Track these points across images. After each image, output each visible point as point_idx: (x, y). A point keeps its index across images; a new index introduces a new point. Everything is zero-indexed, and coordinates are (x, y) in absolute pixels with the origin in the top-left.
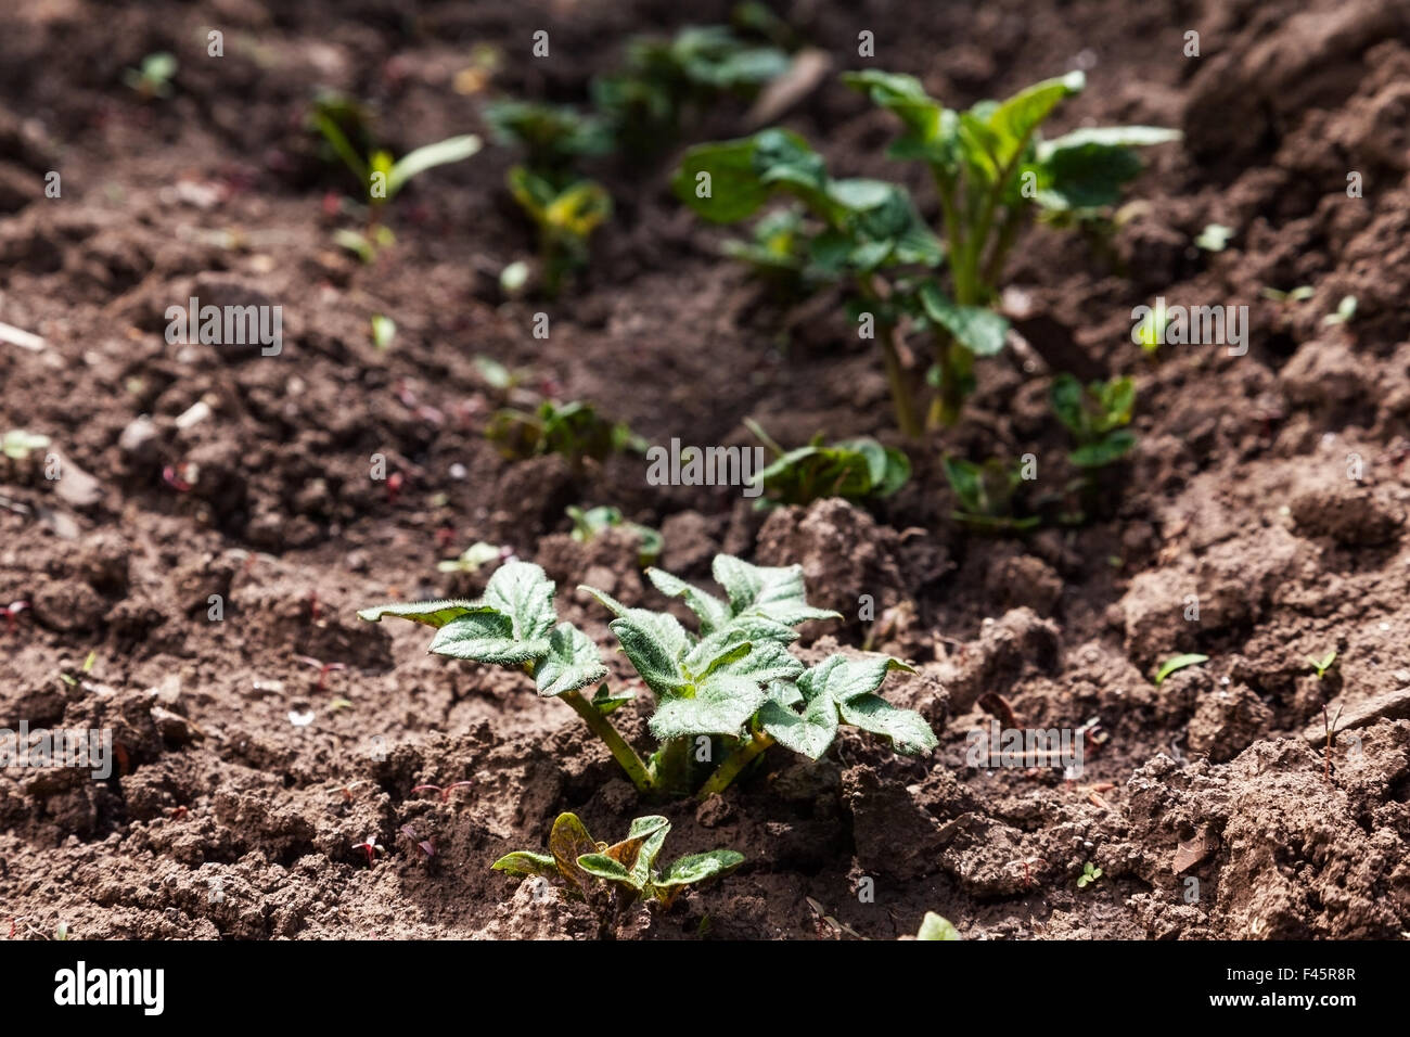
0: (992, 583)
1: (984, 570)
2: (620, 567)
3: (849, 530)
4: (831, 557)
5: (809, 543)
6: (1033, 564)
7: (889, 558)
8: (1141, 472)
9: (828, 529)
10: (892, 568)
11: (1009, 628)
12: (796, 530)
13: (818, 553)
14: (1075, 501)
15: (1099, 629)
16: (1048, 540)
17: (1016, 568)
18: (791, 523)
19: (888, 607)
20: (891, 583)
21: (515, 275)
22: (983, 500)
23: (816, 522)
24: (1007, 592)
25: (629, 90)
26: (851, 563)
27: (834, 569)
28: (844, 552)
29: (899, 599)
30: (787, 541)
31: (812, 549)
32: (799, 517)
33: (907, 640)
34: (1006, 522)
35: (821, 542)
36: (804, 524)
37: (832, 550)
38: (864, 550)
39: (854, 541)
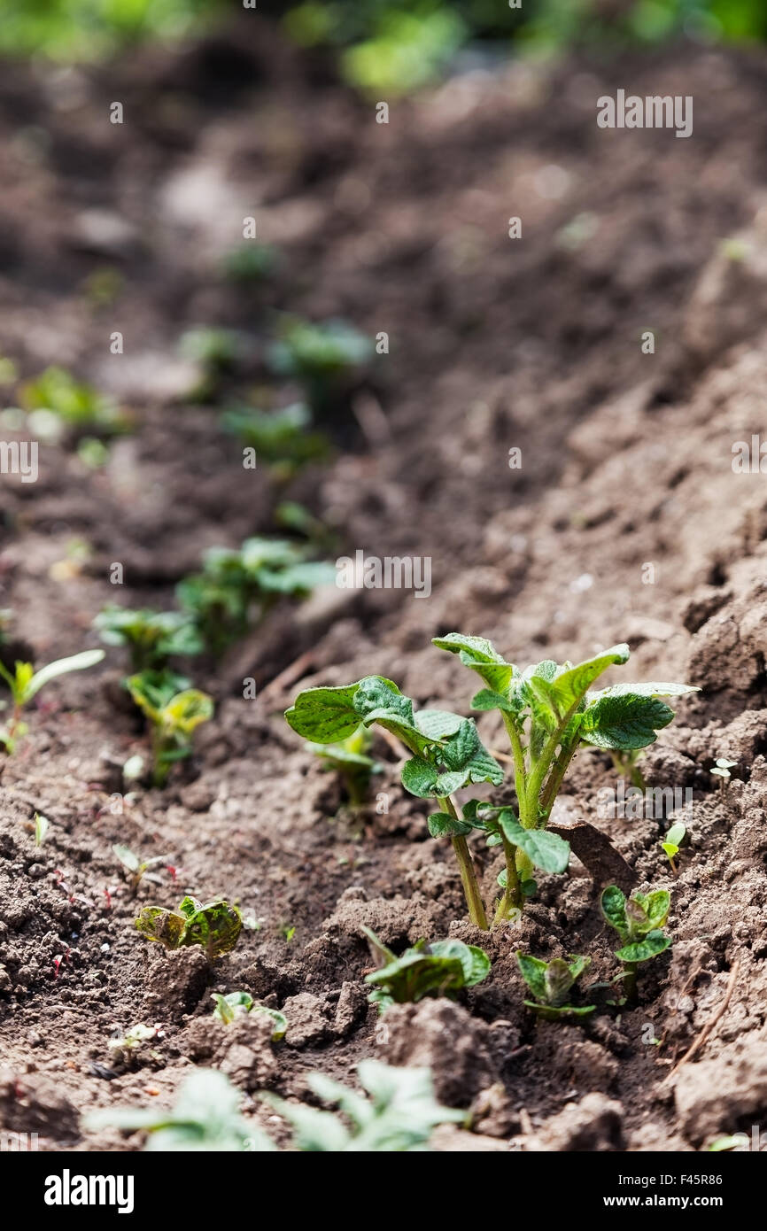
0: (559, 1061)
1: (552, 1051)
2: (257, 1046)
3: (453, 1026)
4: (440, 1049)
5: (421, 1036)
6: (594, 1048)
7: (483, 1047)
8: (675, 968)
9: (437, 1026)
10: (486, 1055)
11: (587, 1112)
12: (408, 1024)
13: (428, 1046)
14: (620, 988)
15: (648, 1102)
16: (602, 1025)
17: (579, 1050)
18: (405, 1018)
19: (484, 1089)
20: (485, 1068)
21: (134, 767)
22: (549, 988)
23: (428, 1020)
24: (572, 1069)
25: (210, 595)
26: (456, 1053)
27: (443, 1059)
28: (450, 1044)
29: (492, 1082)
30: (401, 1032)
31: (423, 1041)
32: (412, 1014)
33: (502, 1119)
34: (569, 1010)
35: (432, 1037)
36: (415, 1020)
37: (441, 1043)
38: (465, 1042)
39: (458, 1034)
